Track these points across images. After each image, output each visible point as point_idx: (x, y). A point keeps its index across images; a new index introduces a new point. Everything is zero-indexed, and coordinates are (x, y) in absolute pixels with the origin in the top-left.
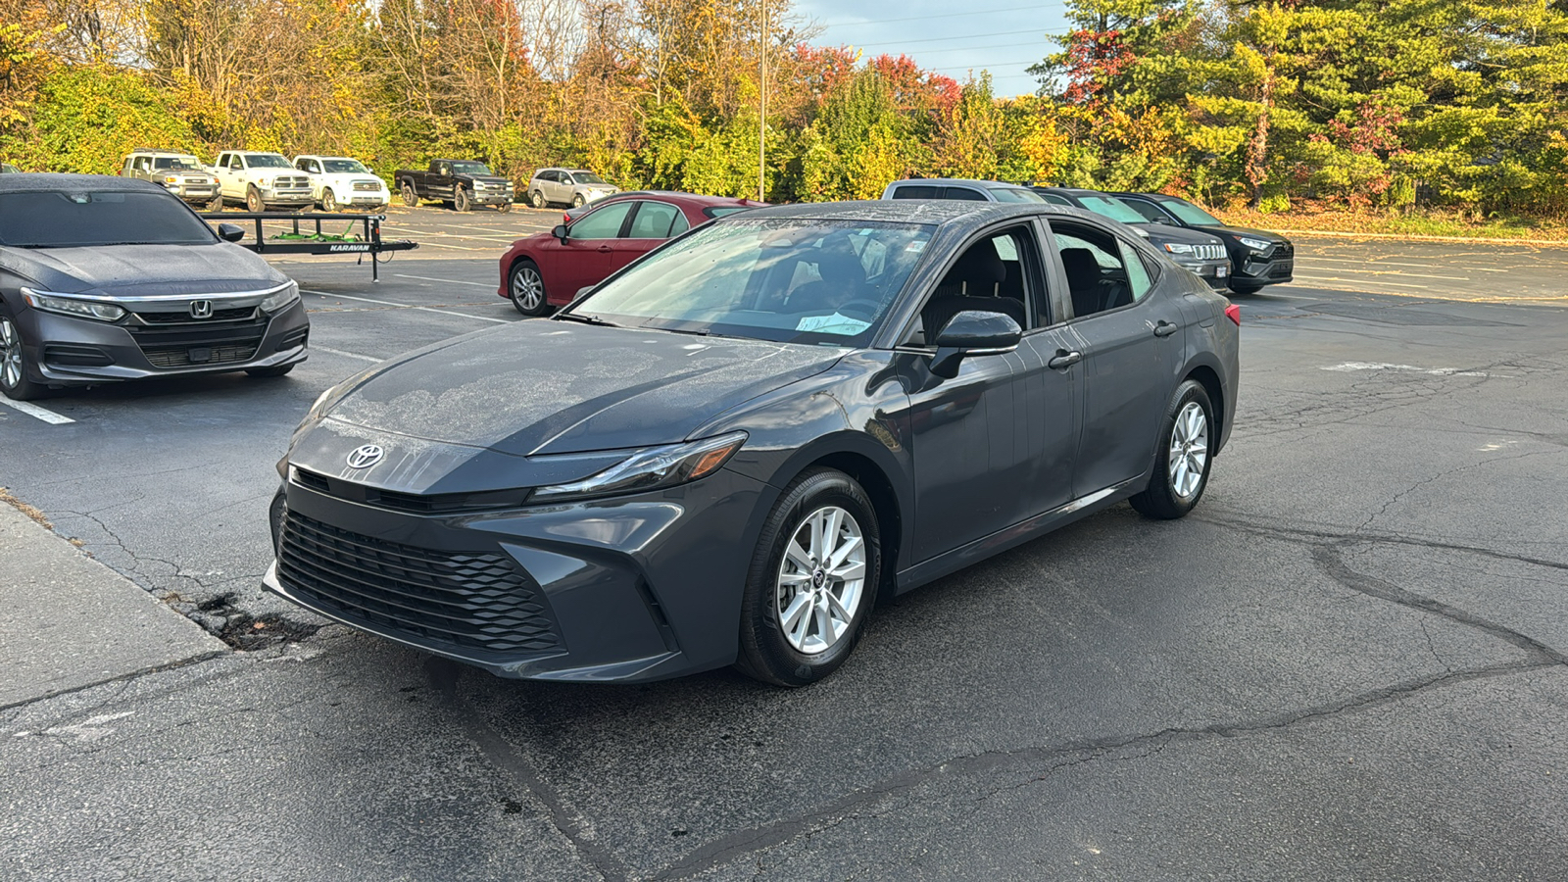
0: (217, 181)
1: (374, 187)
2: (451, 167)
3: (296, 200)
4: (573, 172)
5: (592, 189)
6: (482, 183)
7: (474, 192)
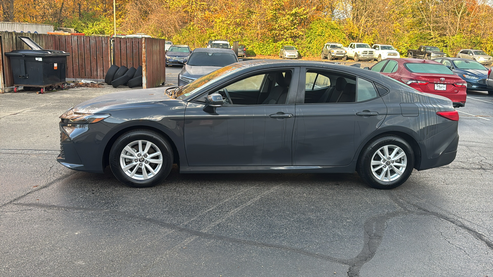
0: (346, 52)
1: (395, 54)
2: (425, 48)
3: (368, 58)
4: (474, 51)
5: (480, 57)
6: (434, 54)
7: (431, 57)
